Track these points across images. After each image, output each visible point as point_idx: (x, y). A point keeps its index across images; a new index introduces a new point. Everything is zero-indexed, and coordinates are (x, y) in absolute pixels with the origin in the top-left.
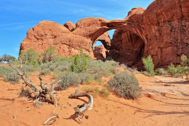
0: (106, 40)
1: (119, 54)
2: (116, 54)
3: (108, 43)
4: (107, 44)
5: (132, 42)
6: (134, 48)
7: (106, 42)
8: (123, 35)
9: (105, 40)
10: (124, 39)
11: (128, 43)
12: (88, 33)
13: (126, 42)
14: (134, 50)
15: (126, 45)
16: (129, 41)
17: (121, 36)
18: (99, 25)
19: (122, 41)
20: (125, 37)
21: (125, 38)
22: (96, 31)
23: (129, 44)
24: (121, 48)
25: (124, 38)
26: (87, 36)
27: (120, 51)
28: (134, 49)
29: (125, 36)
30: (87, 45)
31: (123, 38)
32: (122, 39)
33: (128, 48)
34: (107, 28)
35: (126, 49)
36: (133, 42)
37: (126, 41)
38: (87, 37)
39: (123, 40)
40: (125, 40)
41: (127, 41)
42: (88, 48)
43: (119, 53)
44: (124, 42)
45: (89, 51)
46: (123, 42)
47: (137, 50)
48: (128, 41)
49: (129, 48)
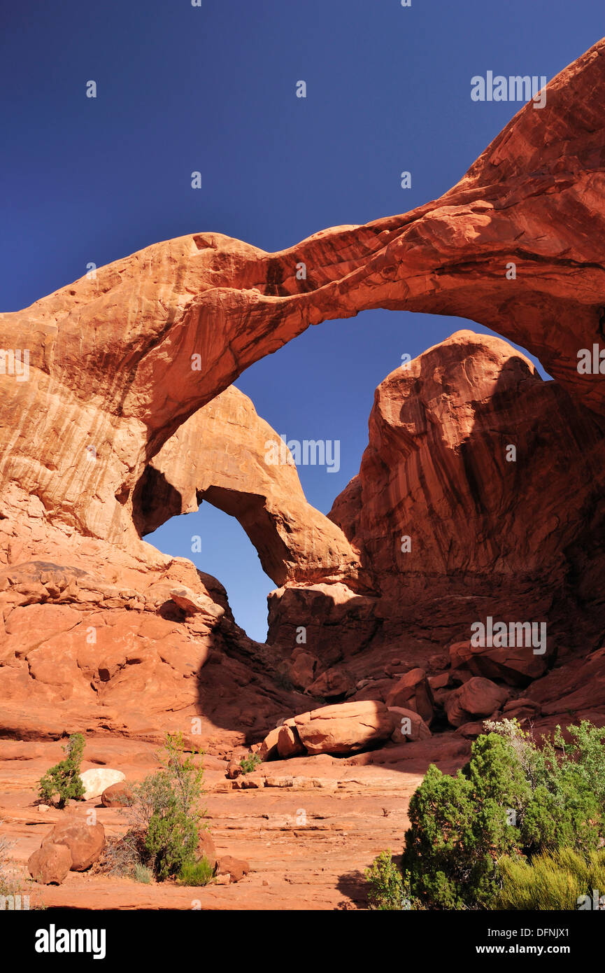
0: (270, 500)
1: (379, 622)
2: (355, 618)
3: (289, 530)
4: (283, 534)
5: (482, 509)
6: (501, 552)
7: (272, 518)
8: (402, 475)
9: (264, 498)
10: (410, 494)
11: (450, 522)
12: (76, 338)
13: (431, 511)
14: (507, 570)
15: (431, 542)
16: (453, 507)
17: (387, 485)
18: (187, 274)
19: (398, 515)
20: (422, 478)
21: (423, 485)
22: (159, 322)
23: (452, 531)
24: (389, 571)
25: (415, 483)
26: (65, 362)
27: (379, 596)
28: (498, 568)
29: (420, 470)
30: (68, 462)
31: (403, 493)
32: (394, 504)
33: (447, 565)
34: (262, 305)
35: (435, 574)
36: (492, 505)
37: (430, 506)
38: (71, 376)
39: (400, 505)
40: (421, 497)
41: (437, 507)
42: (74, 493)
43: (378, 614)
44: (409, 517)
45: (86, 532)
46: (401, 525)
47: (531, 565)
48: (442, 506)
49: (457, 563)
